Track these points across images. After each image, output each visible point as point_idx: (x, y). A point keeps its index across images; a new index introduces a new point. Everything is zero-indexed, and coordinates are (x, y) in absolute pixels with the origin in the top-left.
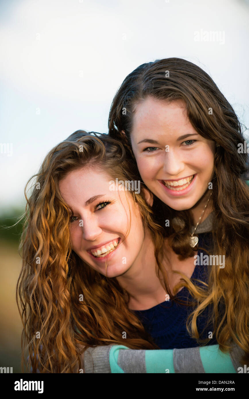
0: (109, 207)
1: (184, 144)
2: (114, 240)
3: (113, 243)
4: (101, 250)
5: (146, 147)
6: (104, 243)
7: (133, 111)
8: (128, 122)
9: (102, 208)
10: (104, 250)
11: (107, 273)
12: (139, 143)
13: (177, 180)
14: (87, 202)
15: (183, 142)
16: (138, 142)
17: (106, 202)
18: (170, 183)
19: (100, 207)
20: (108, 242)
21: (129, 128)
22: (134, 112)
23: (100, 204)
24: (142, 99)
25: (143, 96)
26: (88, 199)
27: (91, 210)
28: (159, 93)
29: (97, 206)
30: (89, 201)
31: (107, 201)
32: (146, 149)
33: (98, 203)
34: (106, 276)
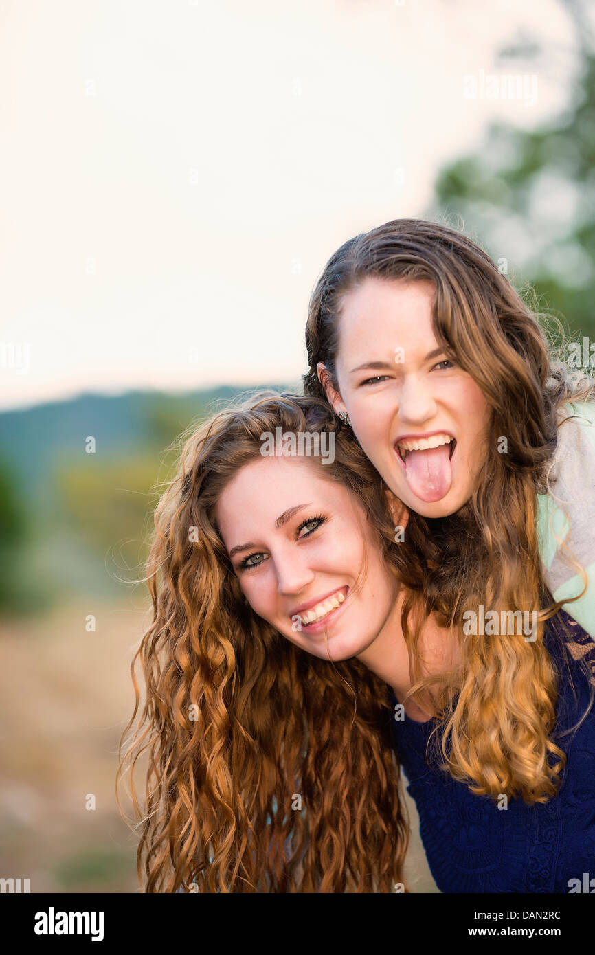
0: (322, 529)
1: (438, 367)
2: (338, 590)
3: (337, 597)
4: (314, 611)
5: (366, 379)
6: (320, 598)
7: (339, 310)
8: (331, 334)
9: (312, 531)
10: (320, 611)
11: (329, 652)
12: (354, 371)
13: (426, 437)
14: (277, 520)
15: (436, 365)
16: (351, 370)
17: (315, 520)
18: (412, 444)
19: (305, 530)
20: (326, 597)
21: (334, 345)
22: (341, 312)
23: (306, 524)
24: (356, 285)
25: (357, 280)
26: (279, 515)
27: (288, 536)
28: (388, 269)
29: (300, 528)
30: (283, 519)
31: (318, 517)
32: (366, 382)
33: (301, 521)
34: (328, 659)
